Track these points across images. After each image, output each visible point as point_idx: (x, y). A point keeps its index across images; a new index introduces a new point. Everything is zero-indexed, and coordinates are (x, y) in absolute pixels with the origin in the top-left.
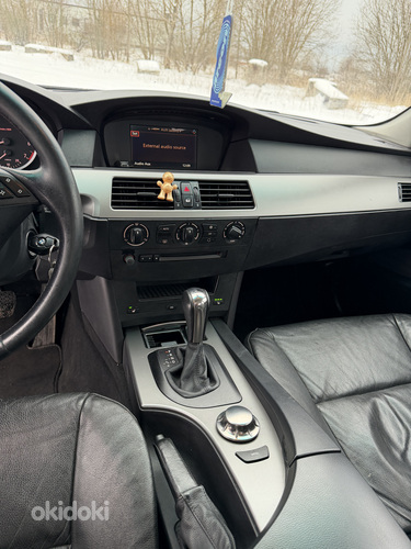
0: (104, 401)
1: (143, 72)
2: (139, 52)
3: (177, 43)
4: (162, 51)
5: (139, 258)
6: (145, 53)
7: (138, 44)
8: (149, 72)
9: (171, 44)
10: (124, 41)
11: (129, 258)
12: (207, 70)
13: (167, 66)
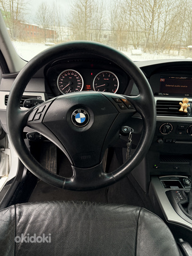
0: (150, 214)
1: (134, 55)
2: (132, 47)
3: (150, 41)
4: (142, 45)
5: (165, 140)
6: (135, 47)
7: (132, 43)
8: (137, 55)
9: (147, 42)
10: (126, 42)
11: (160, 141)
12: (164, 52)
13: (145, 52)
